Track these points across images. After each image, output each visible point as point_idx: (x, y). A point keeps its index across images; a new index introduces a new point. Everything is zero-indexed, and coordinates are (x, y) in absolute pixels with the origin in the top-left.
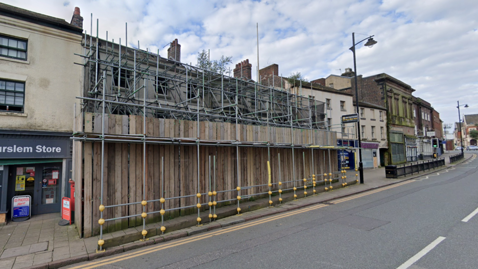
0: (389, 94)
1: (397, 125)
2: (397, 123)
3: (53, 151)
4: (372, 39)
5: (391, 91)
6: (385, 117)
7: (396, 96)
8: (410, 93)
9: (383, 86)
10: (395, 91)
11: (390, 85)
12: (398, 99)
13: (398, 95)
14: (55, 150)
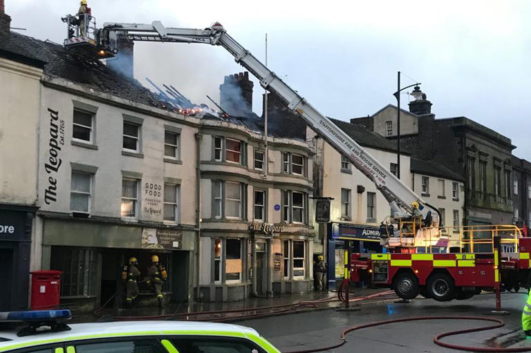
0: (471, 153)
1: (482, 208)
2: (480, 204)
3: (5, 231)
4: (419, 88)
5: (474, 148)
6: (461, 195)
7: (483, 158)
8: (508, 152)
9: (461, 139)
10: (482, 149)
11: (473, 137)
12: (485, 163)
13: (487, 155)
14: (8, 229)
